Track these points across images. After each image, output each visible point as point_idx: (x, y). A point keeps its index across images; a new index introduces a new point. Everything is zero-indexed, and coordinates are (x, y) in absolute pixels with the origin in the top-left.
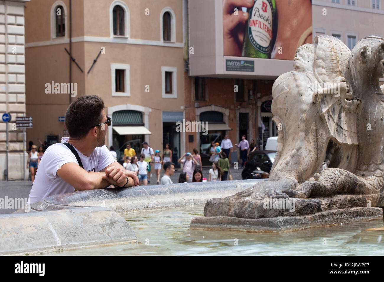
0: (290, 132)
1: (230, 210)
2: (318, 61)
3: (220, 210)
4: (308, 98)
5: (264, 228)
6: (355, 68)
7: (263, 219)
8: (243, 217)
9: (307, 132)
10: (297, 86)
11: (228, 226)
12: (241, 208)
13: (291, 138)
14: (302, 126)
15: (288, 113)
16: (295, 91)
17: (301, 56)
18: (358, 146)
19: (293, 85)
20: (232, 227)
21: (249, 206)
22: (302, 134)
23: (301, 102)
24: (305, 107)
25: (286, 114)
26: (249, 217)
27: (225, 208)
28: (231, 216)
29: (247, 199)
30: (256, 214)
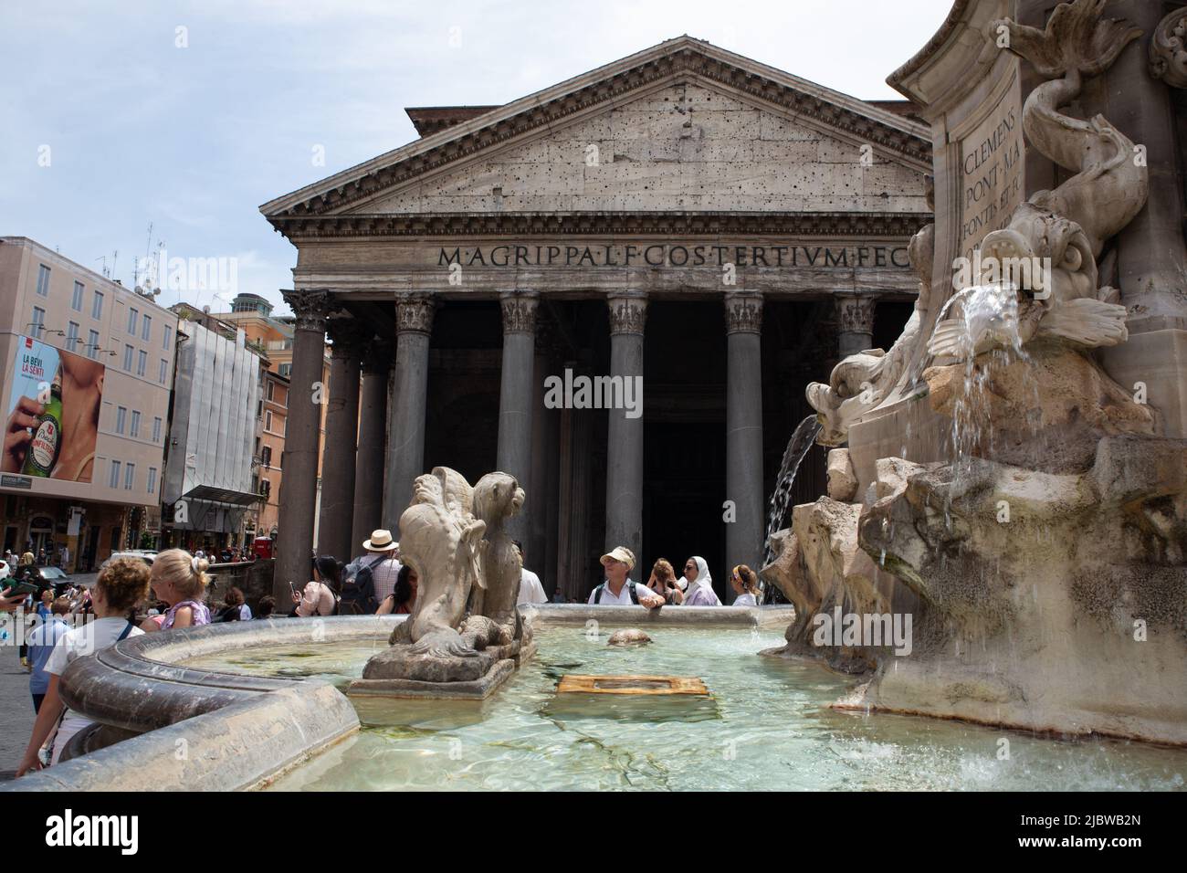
0: (434, 574)
1: (405, 670)
2: (450, 495)
3: (391, 670)
4: (456, 535)
5: (462, 694)
6: (483, 505)
7: (456, 683)
8: (425, 680)
9: (457, 575)
10: (442, 521)
11: (408, 692)
12: (423, 668)
13: (435, 581)
14: (452, 567)
15: (430, 552)
16: (440, 526)
17: (426, 487)
18: (485, 590)
19: (436, 520)
20: (414, 693)
21: (435, 667)
22: (452, 577)
23: (449, 540)
24: (453, 546)
25: (427, 553)
26: (434, 680)
27: (399, 669)
28: (407, 678)
29: (425, 656)
30: (445, 676)
